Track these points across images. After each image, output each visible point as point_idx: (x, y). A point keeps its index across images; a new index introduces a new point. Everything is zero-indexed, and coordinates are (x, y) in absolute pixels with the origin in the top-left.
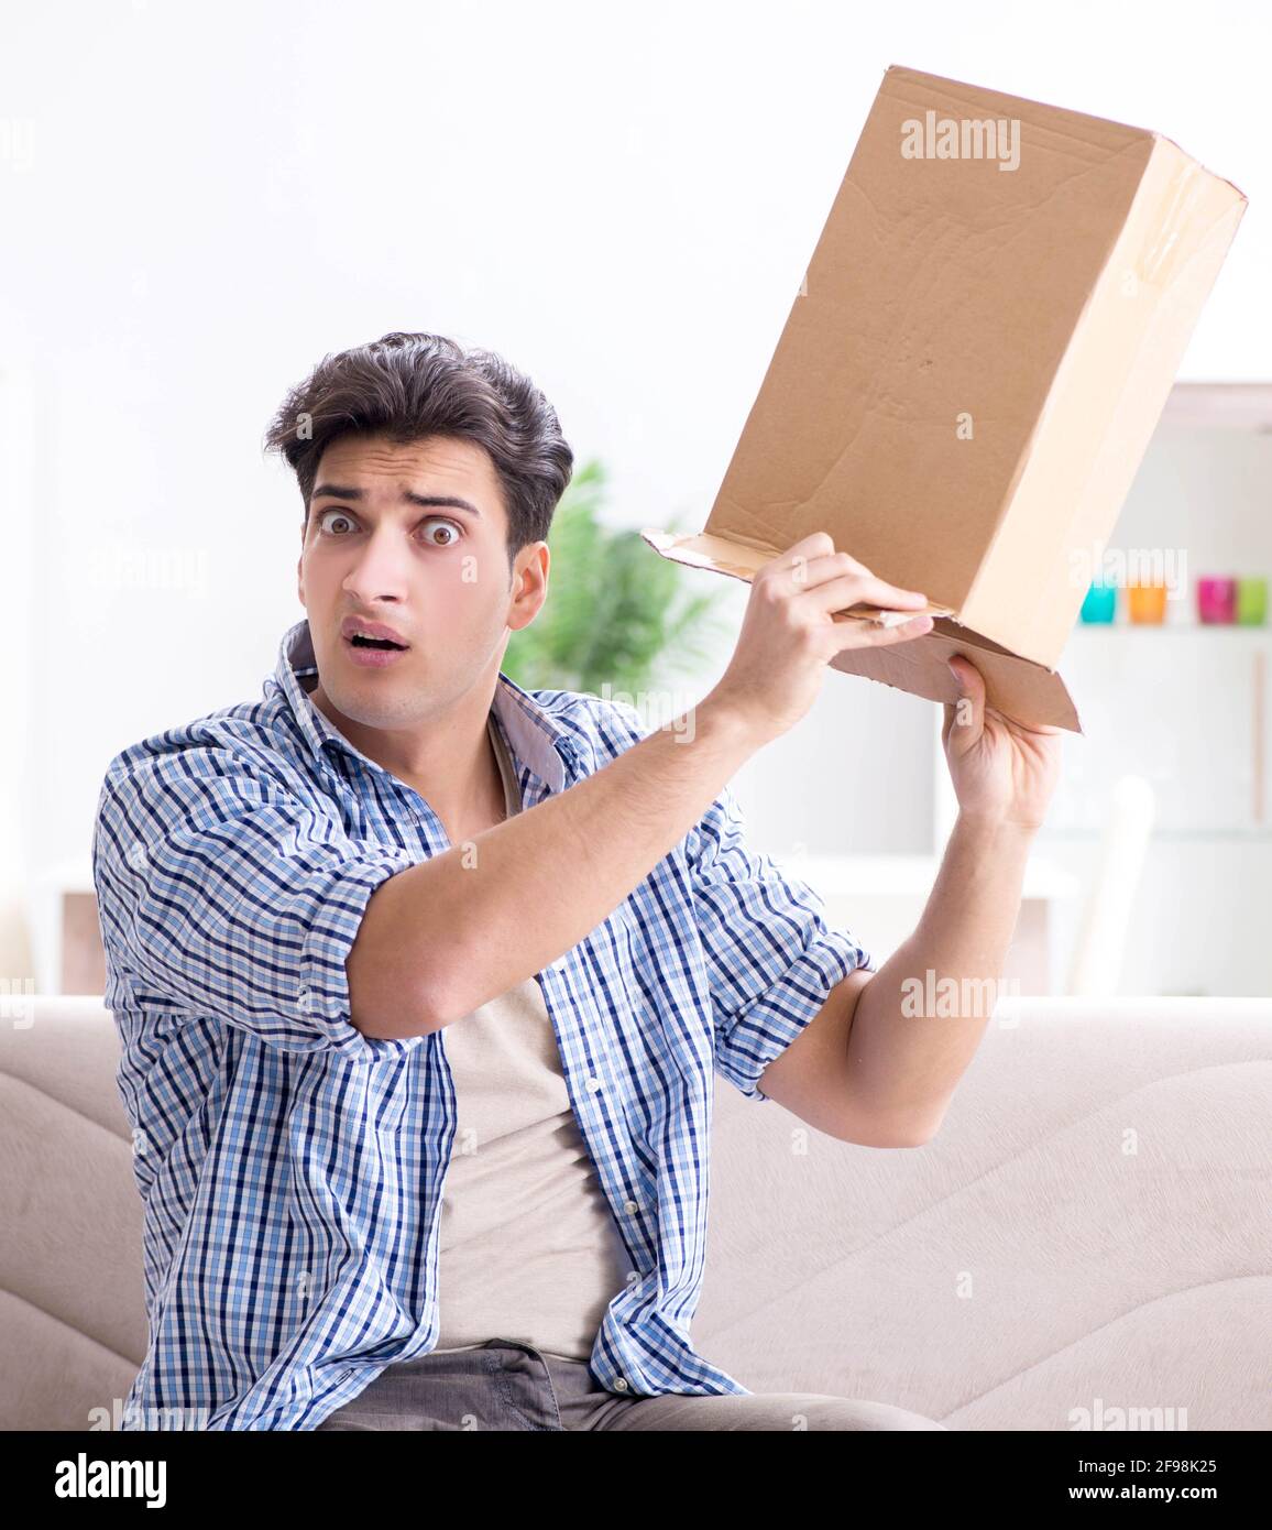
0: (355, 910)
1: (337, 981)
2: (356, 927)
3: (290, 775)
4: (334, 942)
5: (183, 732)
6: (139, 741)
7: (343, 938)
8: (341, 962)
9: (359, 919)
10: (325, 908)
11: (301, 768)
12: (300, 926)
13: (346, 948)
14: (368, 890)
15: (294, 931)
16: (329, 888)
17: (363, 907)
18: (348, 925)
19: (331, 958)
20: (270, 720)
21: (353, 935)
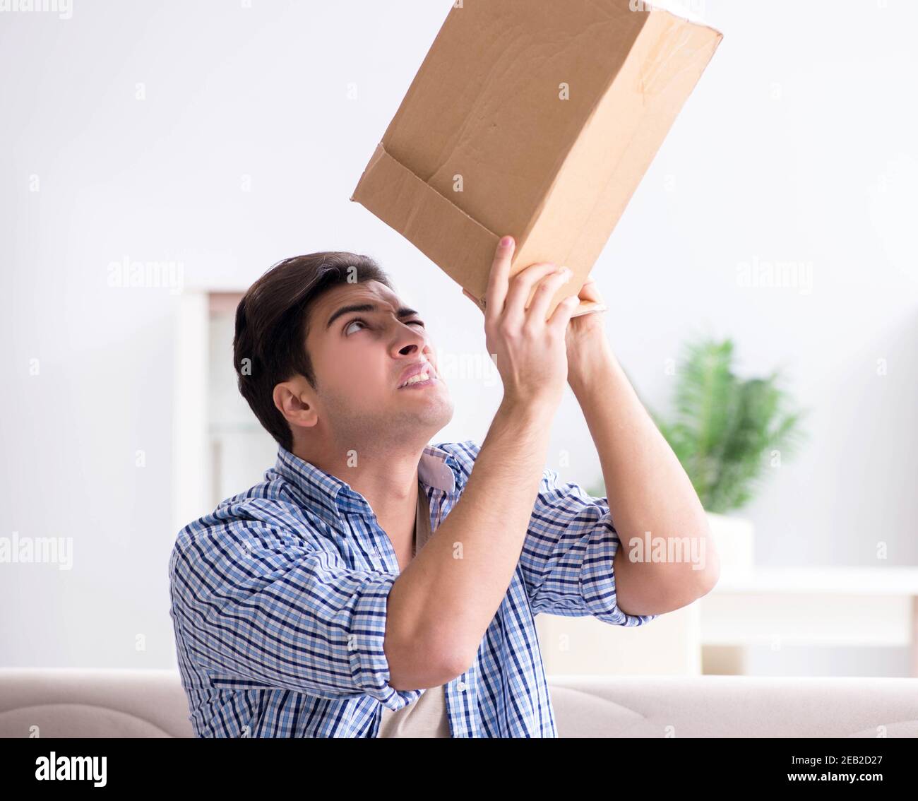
0: (380, 614)
1: (381, 662)
2: (384, 625)
3: (302, 530)
4: (372, 638)
5: (225, 509)
6: (197, 519)
7: (378, 634)
8: (381, 649)
9: (384, 619)
10: (358, 617)
11: (306, 522)
12: (344, 631)
13: (381, 639)
14: (385, 599)
15: (341, 634)
16: (356, 603)
17: (385, 610)
18: (379, 624)
19: (373, 648)
20: (277, 493)
21: (383, 630)
